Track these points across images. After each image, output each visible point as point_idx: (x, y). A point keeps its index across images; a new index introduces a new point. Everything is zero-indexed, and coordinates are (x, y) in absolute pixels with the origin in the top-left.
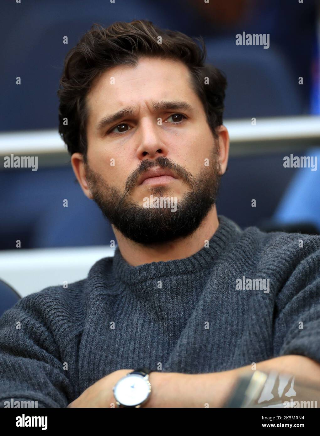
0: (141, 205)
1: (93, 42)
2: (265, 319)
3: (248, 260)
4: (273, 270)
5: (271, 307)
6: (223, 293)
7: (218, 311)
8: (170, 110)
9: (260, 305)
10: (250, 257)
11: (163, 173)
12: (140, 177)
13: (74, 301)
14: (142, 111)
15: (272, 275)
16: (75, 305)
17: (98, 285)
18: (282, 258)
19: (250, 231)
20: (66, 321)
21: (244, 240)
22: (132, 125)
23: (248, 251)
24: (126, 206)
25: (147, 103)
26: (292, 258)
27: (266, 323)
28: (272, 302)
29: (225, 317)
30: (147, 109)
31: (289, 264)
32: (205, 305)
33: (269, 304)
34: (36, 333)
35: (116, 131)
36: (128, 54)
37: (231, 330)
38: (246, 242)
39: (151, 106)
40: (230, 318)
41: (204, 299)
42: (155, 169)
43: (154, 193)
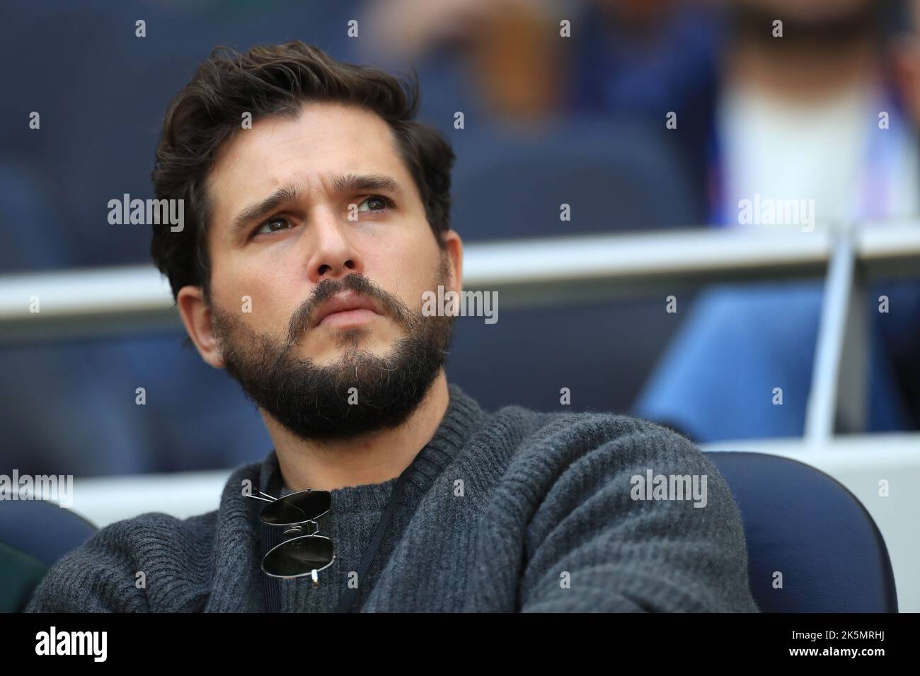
0: (319, 362)
1: (217, 78)
2: (504, 574)
3: (497, 466)
4: (522, 482)
5: (515, 551)
6: (444, 530)
7: (433, 562)
8: (365, 191)
9: (495, 547)
10: (501, 459)
11: (357, 304)
12: (315, 313)
13: (200, 545)
14: (314, 191)
15: (519, 491)
16: (201, 552)
17: (234, 514)
18: (539, 459)
19: (508, 413)
20: (170, 578)
21: (496, 427)
22: (295, 220)
23: (499, 448)
24: (289, 366)
25: (322, 179)
26: (559, 459)
27: (505, 582)
28: (517, 543)
29: (444, 575)
30: (323, 190)
31: (551, 469)
32: (410, 549)
33: (512, 546)
34: (117, 601)
35: (266, 229)
36: (282, 96)
37: (453, 597)
38: (499, 432)
39: (330, 184)
40: (452, 576)
41: (411, 537)
42: (344, 296)
43: (342, 342)
